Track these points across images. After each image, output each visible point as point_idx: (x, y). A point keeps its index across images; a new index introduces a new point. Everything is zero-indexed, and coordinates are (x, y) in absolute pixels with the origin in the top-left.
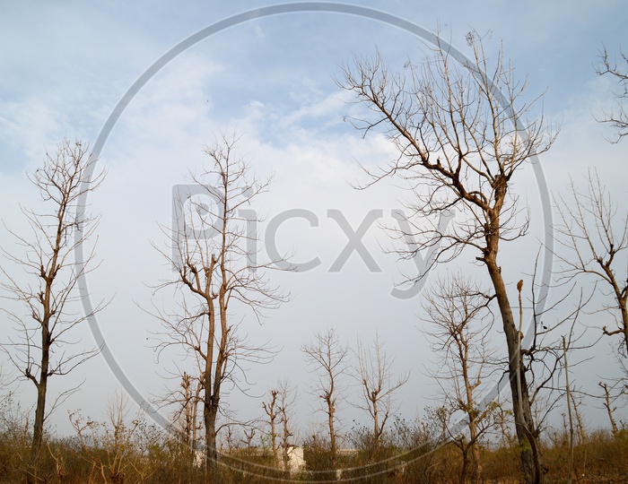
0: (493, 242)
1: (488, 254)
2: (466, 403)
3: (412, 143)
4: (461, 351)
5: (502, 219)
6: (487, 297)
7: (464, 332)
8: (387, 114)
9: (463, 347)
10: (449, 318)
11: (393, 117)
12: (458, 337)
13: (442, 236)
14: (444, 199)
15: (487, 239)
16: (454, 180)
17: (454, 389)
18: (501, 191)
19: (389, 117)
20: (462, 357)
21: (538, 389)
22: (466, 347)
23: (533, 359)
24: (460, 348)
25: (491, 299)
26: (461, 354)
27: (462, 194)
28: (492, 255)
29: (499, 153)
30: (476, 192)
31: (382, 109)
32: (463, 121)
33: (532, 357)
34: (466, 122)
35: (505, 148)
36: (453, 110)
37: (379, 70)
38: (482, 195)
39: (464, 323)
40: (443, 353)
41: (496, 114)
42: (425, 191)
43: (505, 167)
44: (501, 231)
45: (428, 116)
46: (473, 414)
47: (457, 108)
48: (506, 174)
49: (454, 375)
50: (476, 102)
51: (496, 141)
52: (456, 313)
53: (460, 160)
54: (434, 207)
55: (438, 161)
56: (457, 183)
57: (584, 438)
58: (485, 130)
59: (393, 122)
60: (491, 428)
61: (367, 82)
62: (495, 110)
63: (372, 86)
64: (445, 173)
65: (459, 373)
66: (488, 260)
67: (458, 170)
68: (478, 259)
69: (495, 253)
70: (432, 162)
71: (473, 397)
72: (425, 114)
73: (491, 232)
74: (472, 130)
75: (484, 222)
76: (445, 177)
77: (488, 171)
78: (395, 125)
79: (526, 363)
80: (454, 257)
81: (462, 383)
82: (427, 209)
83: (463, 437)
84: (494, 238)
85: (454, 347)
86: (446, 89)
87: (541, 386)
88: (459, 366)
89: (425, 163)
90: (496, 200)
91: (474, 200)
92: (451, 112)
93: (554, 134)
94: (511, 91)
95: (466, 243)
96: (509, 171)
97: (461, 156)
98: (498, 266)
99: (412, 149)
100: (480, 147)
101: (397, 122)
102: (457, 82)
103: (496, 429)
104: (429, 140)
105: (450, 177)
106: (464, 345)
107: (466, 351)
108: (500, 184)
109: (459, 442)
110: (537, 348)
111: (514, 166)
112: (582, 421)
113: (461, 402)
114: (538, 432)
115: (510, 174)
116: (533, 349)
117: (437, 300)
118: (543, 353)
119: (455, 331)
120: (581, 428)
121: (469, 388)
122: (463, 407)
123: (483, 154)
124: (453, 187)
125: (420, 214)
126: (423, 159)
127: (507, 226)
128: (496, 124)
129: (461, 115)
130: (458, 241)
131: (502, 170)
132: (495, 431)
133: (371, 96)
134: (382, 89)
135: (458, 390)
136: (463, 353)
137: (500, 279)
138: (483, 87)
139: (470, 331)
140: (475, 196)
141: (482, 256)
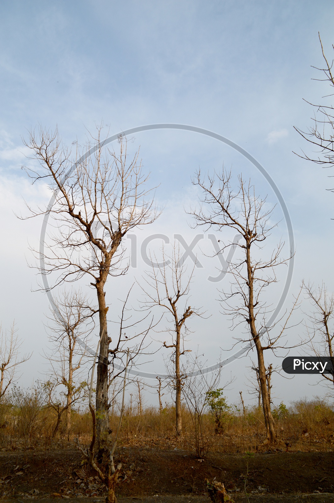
0: (104, 275)
1: (99, 282)
2: (68, 380)
3: (65, 196)
4: (70, 344)
5: (113, 261)
6: (93, 311)
7: (75, 331)
8: (52, 172)
9: (72, 341)
10: (67, 320)
11: (56, 175)
12: (71, 334)
13: (71, 264)
14: (78, 239)
15: (100, 272)
16: (87, 228)
17: (61, 369)
18: (116, 242)
19: (54, 175)
20: (70, 348)
21: (115, 377)
22: (75, 342)
23: (115, 357)
24: (70, 342)
25: (95, 312)
26: (70, 346)
27: (91, 238)
28: (101, 283)
29: (121, 217)
30: (100, 240)
31: (50, 168)
32: (102, 191)
33: (115, 355)
34: (104, 191)
35: (125, 215)
36: (98, 182)
37: (55, 141)
38: (103, 242)
39: (76, 325)
40: (58, 343)
41: (124, 192)
42: (66, 231)
43: (123, 228)
44: (110, 268)
45: (80, 181)
46: (70, 389)
47: (101, 181)
48: (122, 232)
49: (63, 359)
50: (114, 181)
51: (121, 209)
52: (72, 317)
53: (94, 216)
54: (70, 243)
55: (80, 213)
56: (88, 230)
57: (141, 411)
58: (115, 200)
59: (55, 179)
60: (80, 400)
61: (45, 147)
62: (124, 189)
63: (47, 151)
64: (82, 222)
65: (66, 358)
66: (98, 286)
67: (91, 222)
68: (92, 284)
69: (104, 282)
70: (76, 212)
71: (73, 376)
72: (78, 179)
73: (104, 268)
74: (107, 198)
75: (101, 260)
76: (81, 224)
77: (111, 227)
78: (56, 181)
79: (110, 359)
80: (76, 280)
81: (67, 366)
82: (65, 243)
83: (60, 404)
84: (105, 272)
85: (66, 341)
86: (97, 167)
87: (117, 376)
88: (67, 354)
89: (71, 212)
90: (112, 247)
91: (97, 244)
92: (96, 183)
93: (158, 213)
94: (138, 179)
95: (86, 272)
96: (124, 230)
97: (95, 213)
98: (104, 291)
99: (64, 201)
100: (109, 210)
101: (58, 180)
102: (105, 164)
103: (84, 400)
104: (77, 198)
105: (85, 225)
106: (73, 339)
107: (74, 344)
108: (117, 237)
109: (56, 407)
110: (119, 350)
111: (128, 228)
112: (142, 400)
113: (64, 379)
114: (110, 405)
115: (125, 233)
116: (116, 350)
117: (61, 307)
118: (122, 354)
119: (69, 329)
120: (141, 404)
121: (71, 370)
122: (64, 382)
123: (111, 216)
124: (86, 232)
125: (60, 246)
126: (70, 209)
127: (115, 266)
128: (123, 198)
129: (102, 187)
130: (82, 269)
131: (120, 229)
132: (82, 402)
133: (45, 157)
134: (53, 155)
135: (63, 370)
136: (72, 345)
137: (103, 300)
138: (121, 172)
139: (79, 331)
140: (99, 242)
141: (95, 282)
